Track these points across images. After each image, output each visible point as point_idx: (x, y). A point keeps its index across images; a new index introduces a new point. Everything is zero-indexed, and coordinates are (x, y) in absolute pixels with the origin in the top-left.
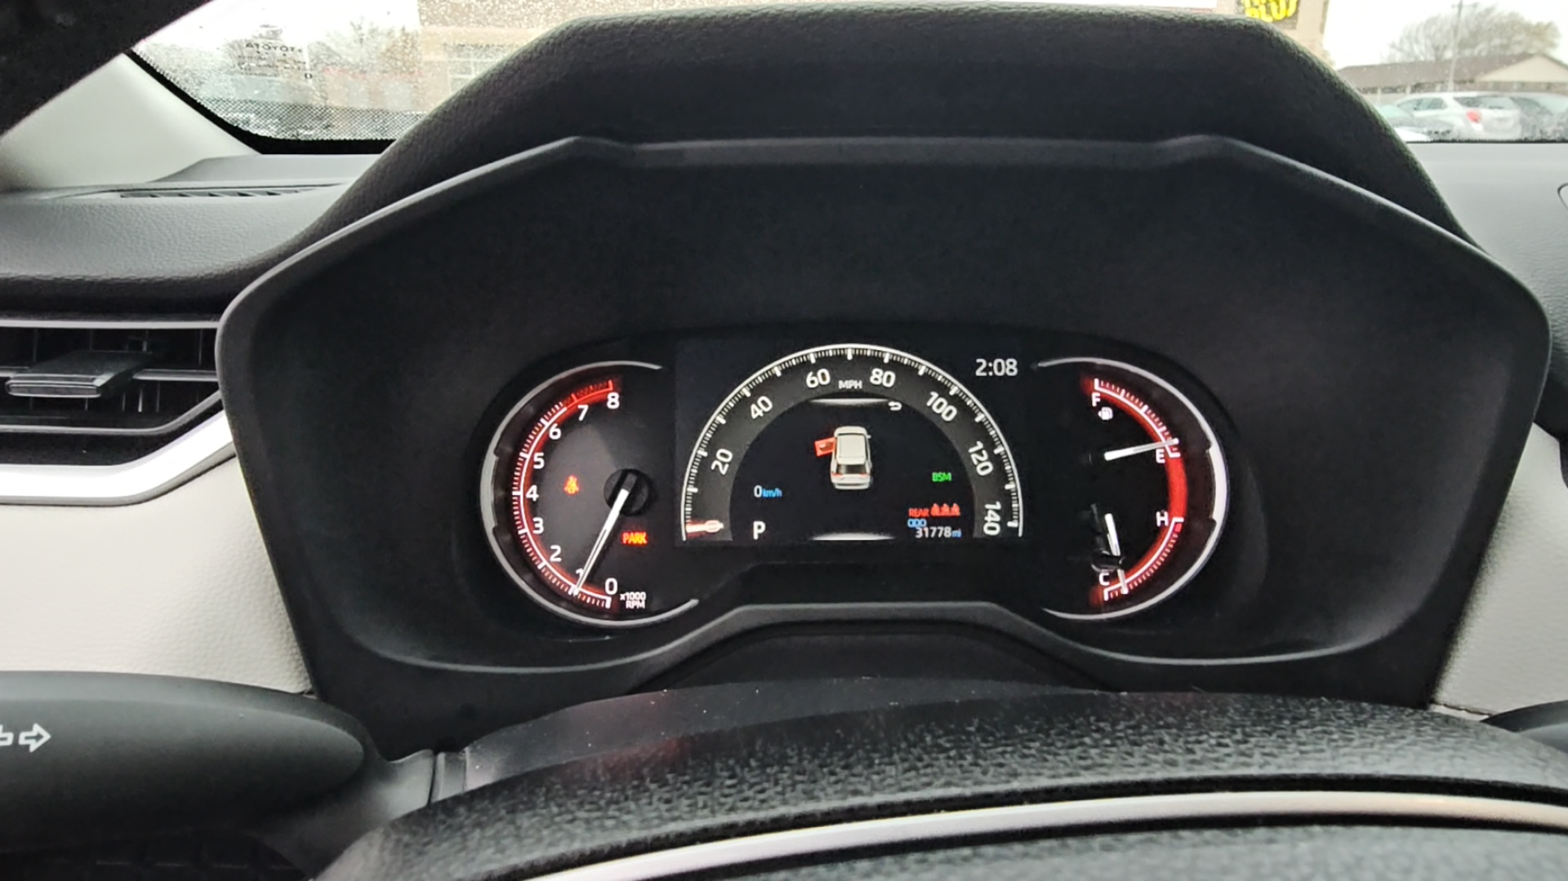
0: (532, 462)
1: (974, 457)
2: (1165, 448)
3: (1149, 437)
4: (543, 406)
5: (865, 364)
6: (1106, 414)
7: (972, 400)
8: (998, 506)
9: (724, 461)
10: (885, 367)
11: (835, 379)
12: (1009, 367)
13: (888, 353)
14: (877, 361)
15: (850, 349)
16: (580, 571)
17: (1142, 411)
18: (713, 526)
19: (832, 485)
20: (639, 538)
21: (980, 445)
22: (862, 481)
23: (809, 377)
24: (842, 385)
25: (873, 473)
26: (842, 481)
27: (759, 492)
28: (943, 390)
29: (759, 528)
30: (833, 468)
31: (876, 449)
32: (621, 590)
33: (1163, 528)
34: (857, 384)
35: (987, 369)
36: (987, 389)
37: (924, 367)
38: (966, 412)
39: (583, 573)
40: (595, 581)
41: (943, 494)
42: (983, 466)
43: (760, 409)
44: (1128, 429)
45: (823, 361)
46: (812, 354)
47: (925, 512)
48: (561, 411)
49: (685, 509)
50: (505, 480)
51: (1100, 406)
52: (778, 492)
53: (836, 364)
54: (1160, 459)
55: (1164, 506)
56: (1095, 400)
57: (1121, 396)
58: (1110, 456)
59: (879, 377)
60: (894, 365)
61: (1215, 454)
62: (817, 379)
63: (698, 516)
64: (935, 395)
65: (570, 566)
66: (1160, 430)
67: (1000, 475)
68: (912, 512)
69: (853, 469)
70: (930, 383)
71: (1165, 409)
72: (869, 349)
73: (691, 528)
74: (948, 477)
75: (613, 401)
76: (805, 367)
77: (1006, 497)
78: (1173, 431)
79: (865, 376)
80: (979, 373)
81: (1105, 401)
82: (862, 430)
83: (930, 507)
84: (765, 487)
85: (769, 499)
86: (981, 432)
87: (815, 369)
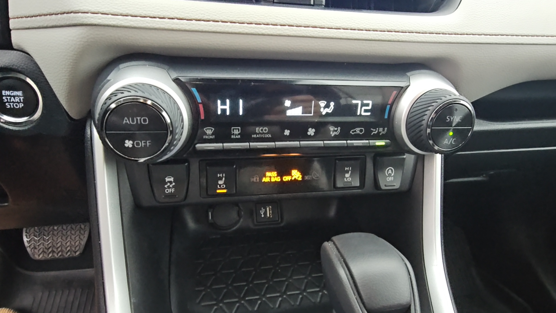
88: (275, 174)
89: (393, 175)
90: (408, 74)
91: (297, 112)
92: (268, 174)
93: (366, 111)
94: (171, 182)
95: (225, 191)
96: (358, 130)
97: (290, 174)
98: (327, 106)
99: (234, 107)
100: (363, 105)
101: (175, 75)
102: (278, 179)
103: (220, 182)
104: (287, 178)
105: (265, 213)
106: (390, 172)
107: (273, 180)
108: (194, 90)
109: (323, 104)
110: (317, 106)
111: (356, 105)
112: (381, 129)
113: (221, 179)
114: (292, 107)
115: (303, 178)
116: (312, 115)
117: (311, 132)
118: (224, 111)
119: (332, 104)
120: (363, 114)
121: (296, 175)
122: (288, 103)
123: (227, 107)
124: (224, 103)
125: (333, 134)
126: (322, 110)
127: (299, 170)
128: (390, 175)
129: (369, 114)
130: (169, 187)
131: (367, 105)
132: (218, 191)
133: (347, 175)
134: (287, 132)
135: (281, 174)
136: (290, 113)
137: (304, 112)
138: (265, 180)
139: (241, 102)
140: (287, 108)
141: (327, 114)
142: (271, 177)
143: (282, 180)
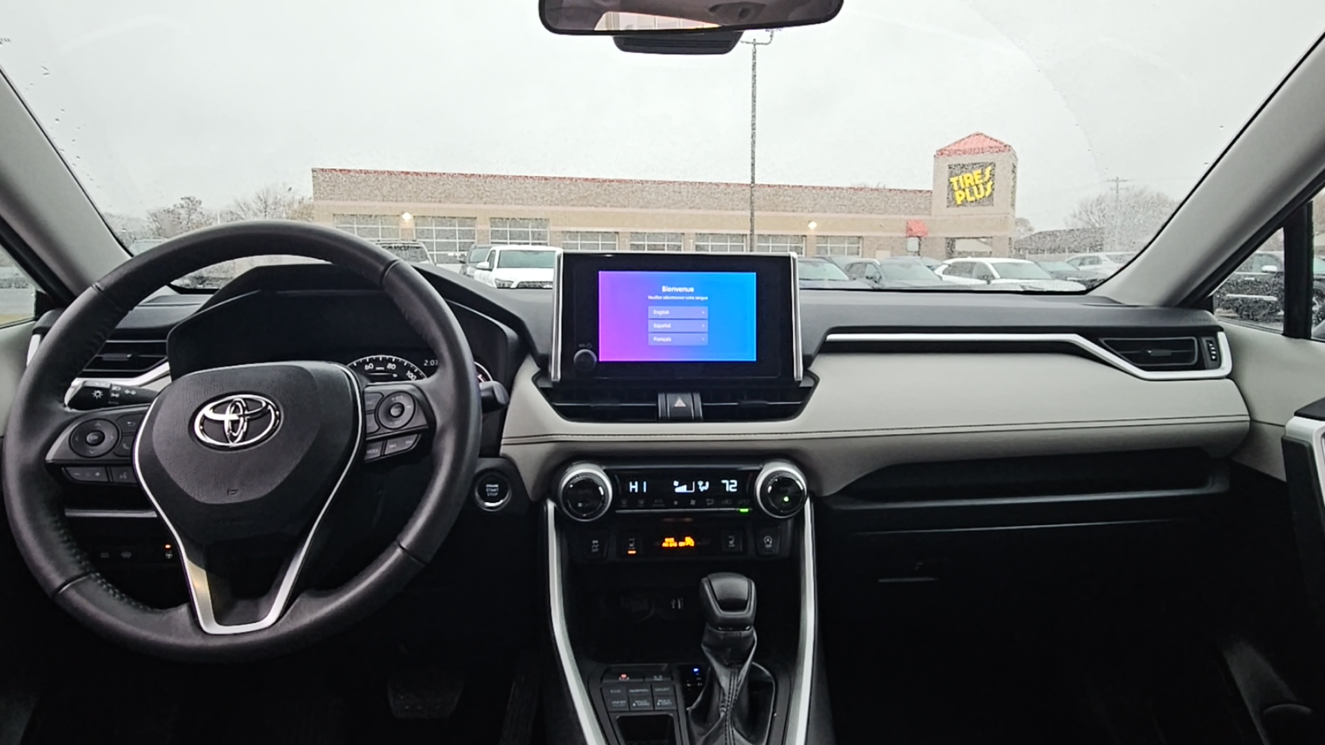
5: (386, 362)
7: (422, 374)
10: (392, 363)
11: (375, 367)
13: (394, 358)
14: (390, 361)
15: (381, 357)
23: (366, 366)
24: (378, 369)
28: (413, 370)
34: (382, 368)
35: (429, 363)
37: (406, 363)
38: (419, 377)
45: (371, 361)
46: (367, 358)
53: (376, 362)
59: (390, 366)
60: (396, 362)
62: (369, 367)
64: (409, 372)
70: (408, 368)
72: (388, 357)
76: (365, 363)
79: (385, 367)
80: (425, 365)
87: (368, 364)
88: (672, 539)
89: (771, 542)
90: (763, 462)
91: (683, 489)
92: (667, 540)
93: (733, 488)
94: (596, 544)
95: (634, 552)
96: (727, 502)
97: (684, 541)
98: (704, 485)
99: (640, 486)
100: (730, 484)
101: (604, 468)
102: (675, 545)
103: (631, 545)
104: (682, 544)
105: (677, 605)
106: (768, 540)
107: (671, 545)
108: (616, 476)
109: (700, 483)
110: (697, 486)
111: (725, 484)
112: (745, 501)
113: (631, 540)
114: (679, 485)
115: (695, 544)
116: (693, 491)
117: (693, 502)
118: (634, 489)
119: (707, 483)
120: (732, 490)
121: (689, 541)
122: (676, 483)
123: (636, 487)
124: (634, 484)
125: (709, 504)
126: (700, 488)
127: (692, 537)
128: (768, 543)
129: (735, 490)
130: (594, 548)
131: (733, 484)
132: (630, 552)
133: (731, 542)
134: (676, 503)
135: (677, 540)
136: (678, 490)
137: (688, 489)
138: (665, 545)
139: (645, 483)
140: (676, 487)
141: (704, 491)
142: (669, 542)
143: (678, 546)
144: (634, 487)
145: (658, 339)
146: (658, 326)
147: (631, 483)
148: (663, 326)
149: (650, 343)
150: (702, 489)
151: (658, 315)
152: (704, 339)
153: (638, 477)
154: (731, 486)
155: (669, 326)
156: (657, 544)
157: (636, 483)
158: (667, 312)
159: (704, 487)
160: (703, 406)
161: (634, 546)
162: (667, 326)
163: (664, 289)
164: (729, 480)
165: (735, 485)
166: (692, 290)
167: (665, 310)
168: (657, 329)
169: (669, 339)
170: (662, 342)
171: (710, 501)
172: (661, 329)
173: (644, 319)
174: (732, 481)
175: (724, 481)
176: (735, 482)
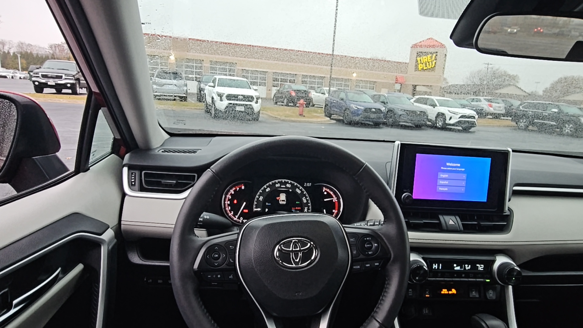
0: (229, 197)
1: (303, 200)
2: (335, 199)
3: (333, 197)
4: (231, 188)
5: (286, 183)
6: (325, 193)
7: (303, 190)
8: (307, 208)
9: (261, 198)
11: (280, 186)
12: (309, 185)
13: (290, 181)
14: (288, 183)
15: (283, 181)
16: (236, 216)
17: (331, 193)
18: (259, 209)
19: (279, 203)
20: (246, 211)
21: (304, 198)
22: (285, 203)
23: (276, 185)
24: (282, 186)
25: (286, 202)
26: (281, 203)
27: (267, 204)
28: (299, 188)
29: (267, 210)
30: (280, 200)
31: (287, 197)
32: (243, 219)
33: (334, 212)
34: (284, 186)
35: (306, 185)
36: (305, 188)
37: (296, 184)
38: (302, 192)
39: (237, 217)
40: (239, 218)
41: (298, 205)
42: (305, 201)
43: (268, 190)
44: (329, 195)
45: (279, 182)
46: (277, 181)
47: (295, 208)
48: (234, 189)
49: (254, 206)
50: (225, 201)
51: (324, 192)
52: (270, 204)
53: (281, 183)
54: (334, 201)
55: (335, 209)
56: (324, 191)
57: (328, 190)
58: (325, 200)
59: (288, 185)
60: (291, 183)
61: (341, 200)
62: (277, 185)
63: (256, 208)
64: (297, 189)
65: (234, 215)
66: (334, 196)
67: (307, 203)
68: (293, 208)
69: (283, 201)
70: (297, 187)
71: (335, 193)
72: (286, 180)
73: (256, 210)
74: (299, 203)
75: (243, 187)
76: (276, 183)
77: (309, 206)
78: (336, 197)
79: (286, 185)
80: (305, 185)
81: (325, 191)
82: (284, 194)
83: (296, 207)
84: (268, 203)
85: (269, 205)
86: (305, 195)
87: (277, 184)
88: (446, 290)
90: (495, 255)
91: (458, 268)
92: (443, 290)
93: (482, 268)
94: (411, 291)
95: (428, 296)
96: (479, 275)
97: (451, 291)
98: (468, 266)
99: (438, 266)
100: (480, 266)
101: (422, 256)
102: (447, 292)
103: (427, 292)
104: (450, 292)
105: (426, 311)
106: (491, 292)
107: (446, 293)
108: (428, 261)
109: (466, 266)
110: (465, 267)
111: (478, 266)
112: (488, 275)
113: (427, 291)
114: (457, 266)
115: (457, 292)
116: (463, 269)
117: (463, 275)
118: (435, 268)
119: (470, 266)
120: (481, 269)
121: (454, 291)
122: (455, 265)
123: (436, 267)
125: (471, 277)
127: (455, 289)
128: (491, 293)
129: (482, 269)
130: (410, 293)
131: (482, 266)
132: (427, 296)
133: (474, 292)
134: (455, 275)
136: (456, 269)
137: (460, 268)
138: (442, 292)
139: (441, 265)
140: (455, 267)
141: (468, 269)
142: (444, 291)
143: (449, 293)
144: (435, 266)
145: (441, 189)
146: (442, 182)
147: (434, 265)
148: (444, 182)
149: (438, 191)
150: (467, 268)
151: (443, 177)
152: (463, 190)
153: (437, 261)
154: (481, 267)
155: (447, 182)
156: (439, 292)
157: (437, 264)
158: (447, 176)
159: (468, 267)
160: (462, 224)
161: (429, 293)
162: (446, 182)
163: (448, 164)
164: (480, 264)
165: (483, 267)
166: (459, 165)
167: (446, 175)
168: (441, 184)
169: (446, 189)
170: (443, 190)
171: (471, 275)
172: (443, 184)
173: (436, 178)
174: (481, 265)
175: (477, 265)
176: (483, 265)
